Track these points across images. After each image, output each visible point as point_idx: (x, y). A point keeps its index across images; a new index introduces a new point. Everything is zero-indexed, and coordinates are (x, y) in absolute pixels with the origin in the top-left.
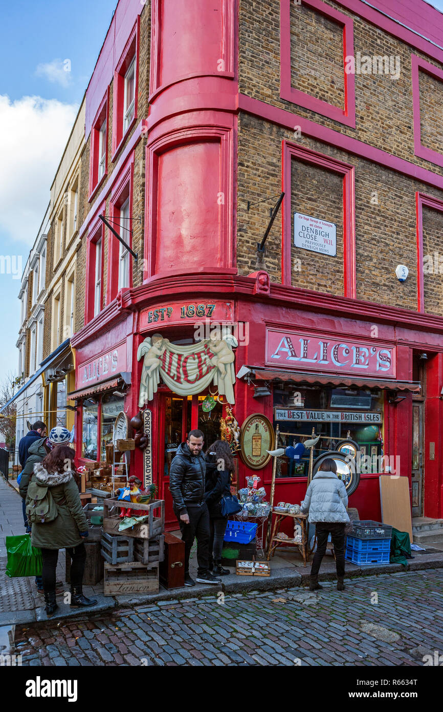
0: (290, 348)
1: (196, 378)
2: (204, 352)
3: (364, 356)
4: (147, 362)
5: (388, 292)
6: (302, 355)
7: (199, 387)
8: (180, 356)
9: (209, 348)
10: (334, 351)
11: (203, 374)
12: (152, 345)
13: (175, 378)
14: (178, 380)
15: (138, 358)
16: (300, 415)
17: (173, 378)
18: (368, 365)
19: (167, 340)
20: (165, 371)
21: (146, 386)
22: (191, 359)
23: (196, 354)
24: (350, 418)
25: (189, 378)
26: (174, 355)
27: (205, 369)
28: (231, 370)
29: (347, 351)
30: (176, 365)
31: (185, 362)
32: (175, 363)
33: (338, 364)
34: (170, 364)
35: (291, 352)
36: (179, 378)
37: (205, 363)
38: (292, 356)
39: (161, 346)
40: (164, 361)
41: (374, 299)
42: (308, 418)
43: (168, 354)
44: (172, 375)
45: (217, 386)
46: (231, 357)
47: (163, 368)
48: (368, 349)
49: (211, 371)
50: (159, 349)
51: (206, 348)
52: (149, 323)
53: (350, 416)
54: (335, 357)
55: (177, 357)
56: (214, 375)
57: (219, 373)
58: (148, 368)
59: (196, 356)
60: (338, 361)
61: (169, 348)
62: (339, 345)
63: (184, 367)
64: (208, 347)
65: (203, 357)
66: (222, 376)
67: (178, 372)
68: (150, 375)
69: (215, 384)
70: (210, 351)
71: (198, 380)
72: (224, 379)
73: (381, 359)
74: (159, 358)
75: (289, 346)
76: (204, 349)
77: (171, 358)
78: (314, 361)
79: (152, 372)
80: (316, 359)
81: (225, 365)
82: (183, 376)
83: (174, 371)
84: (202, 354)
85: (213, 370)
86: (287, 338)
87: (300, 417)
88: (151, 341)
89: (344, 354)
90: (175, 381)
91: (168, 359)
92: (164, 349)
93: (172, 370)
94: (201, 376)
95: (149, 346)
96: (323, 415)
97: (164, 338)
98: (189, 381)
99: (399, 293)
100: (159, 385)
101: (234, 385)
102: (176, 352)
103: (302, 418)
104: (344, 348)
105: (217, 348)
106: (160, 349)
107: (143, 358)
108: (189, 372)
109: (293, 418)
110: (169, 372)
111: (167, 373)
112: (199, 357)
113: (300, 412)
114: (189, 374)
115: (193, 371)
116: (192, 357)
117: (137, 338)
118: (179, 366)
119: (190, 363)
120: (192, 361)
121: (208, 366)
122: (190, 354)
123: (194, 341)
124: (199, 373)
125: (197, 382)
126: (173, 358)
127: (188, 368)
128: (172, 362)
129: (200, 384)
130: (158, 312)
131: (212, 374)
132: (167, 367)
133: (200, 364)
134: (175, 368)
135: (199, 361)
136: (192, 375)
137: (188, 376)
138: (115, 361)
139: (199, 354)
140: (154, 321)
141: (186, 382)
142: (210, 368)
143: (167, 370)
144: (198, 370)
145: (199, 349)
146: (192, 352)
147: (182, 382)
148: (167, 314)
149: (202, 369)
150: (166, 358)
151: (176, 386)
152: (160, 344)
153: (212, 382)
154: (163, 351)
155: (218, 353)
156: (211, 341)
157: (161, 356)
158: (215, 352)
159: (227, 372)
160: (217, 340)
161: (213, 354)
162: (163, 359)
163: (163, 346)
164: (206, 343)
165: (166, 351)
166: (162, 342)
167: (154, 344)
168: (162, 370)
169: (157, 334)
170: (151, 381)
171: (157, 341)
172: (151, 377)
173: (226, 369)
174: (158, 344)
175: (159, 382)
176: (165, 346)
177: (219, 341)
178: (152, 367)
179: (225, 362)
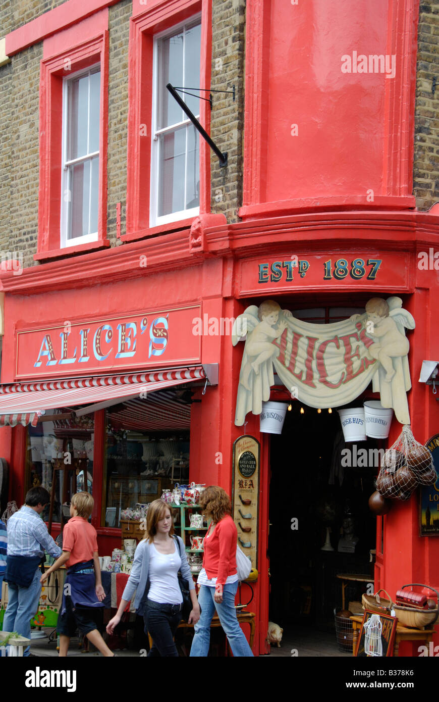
1: (342, 379)
2: (355, 335)
7: (345, 395)
8: (312, 340)
9: (365, 330)
12: (260, 320)
13: (304, 378)
14: (309, 380)
15: (235, 340)
17: (299, 377)
19: (287, 313)
20: (283, 364)
21: (250, 388)
22: (331, 346)
23: (341, 338)
25: (328, 379)
26: (302, 339)
27: (356, 364)
28: (403, 367)
30: (305, 356)
31: (322, 351)
32: (302, 353)
34: (295, 353)
36: (310, 377)
37: (358, 355)
39: (278, 322)
40: (283, 347)
43: (290, 337)
44: (297, 371)
46: (403, 345)
49: (367, 367)
50: (272, 326)
51: (359, 330)
52: (260, 282)
55: (306, 341)
56: (373, 376)
57: (382, 372)
58: (254, 358)
59: (341, 342)
61: (292, 325)
63: (320, 358)
64: (363, 328)
65: (354, 343)
66: (389, 376)
67: (309, 368)
68: (256, 369)
69: (376, 389)
70: (367, 334)
71: (345, 382)
72: (390, 383)
74: (274, 342)
76: (356, 330)
77: (295, 345)
79: (261, 366)
81: (393, 359)
82: (316, 375)
83: (300, 367)
84: (352, 339)
85: (371, 367)
88: (259, 312)
90: (304, 382)
91: (290, 346)
92: (282, 327)
93: (297, 364)
94: (350, 375)
95: (255, 321)
97: (283, 308)
98: (326, 383)
101: (409, 393)
102: (305, 333)
105: (379, 329)
106: (275, 327)
108: (327, 368)
110: (291, 367)
111: (289, 369)
112: (347, 344)
114: (328, 372)
115: (335, 366)
116: (333, 344)
117: (231, 306)
118: (311, 358)
119: (330, 353)
120: (335, 350)
121: (362, 360)
122: (331, 338)
123: (327, 313)
124: (347, 370)
125: (342, 386)
126: (300, 343)
127: (326, 362)
128: (297, 350)
129: (347, 390)
130: (280, 266)
131: (369, 374)
132: (289, 358)
133: (348, 356)
134: (303, 361)
135: (346, 350)
136: (333, 374)
137: (326, 375)
138: (160, 336)
139: (346, 339)
140: (272, 281)
141: (322, 385)
142: (366, 363)
143: (287, 364)
144: (345, 365)
145: (347, 329)
146: (334, 334)
147: (316, 384)
148: (299, 272)
149: (352, 364)
151: (305, 392)
152: (276, 318)
153: (370, 386)
154: (281, 331)
155: (380, 338)
156: (369, 318)
157: (277, 339)
158: (375, 337)
159: (396, 371)
160: (379, 317)
161: (371, 340)
162: (281, 345)
163: (281, 322)
164: (359, 320)
165: (286, 331)
166: (279, 314)
167: (263, 317)
168: (278, 363)
169: (270, 301)
170: (258, 381)
171: (270, 313)
172: (258, 375)
173: (394, 367)
174: (271, 319)
175: (273, 384)
176: (285, 323)
177: (382, 318)
178: (259, 358)
179: (393, 355)
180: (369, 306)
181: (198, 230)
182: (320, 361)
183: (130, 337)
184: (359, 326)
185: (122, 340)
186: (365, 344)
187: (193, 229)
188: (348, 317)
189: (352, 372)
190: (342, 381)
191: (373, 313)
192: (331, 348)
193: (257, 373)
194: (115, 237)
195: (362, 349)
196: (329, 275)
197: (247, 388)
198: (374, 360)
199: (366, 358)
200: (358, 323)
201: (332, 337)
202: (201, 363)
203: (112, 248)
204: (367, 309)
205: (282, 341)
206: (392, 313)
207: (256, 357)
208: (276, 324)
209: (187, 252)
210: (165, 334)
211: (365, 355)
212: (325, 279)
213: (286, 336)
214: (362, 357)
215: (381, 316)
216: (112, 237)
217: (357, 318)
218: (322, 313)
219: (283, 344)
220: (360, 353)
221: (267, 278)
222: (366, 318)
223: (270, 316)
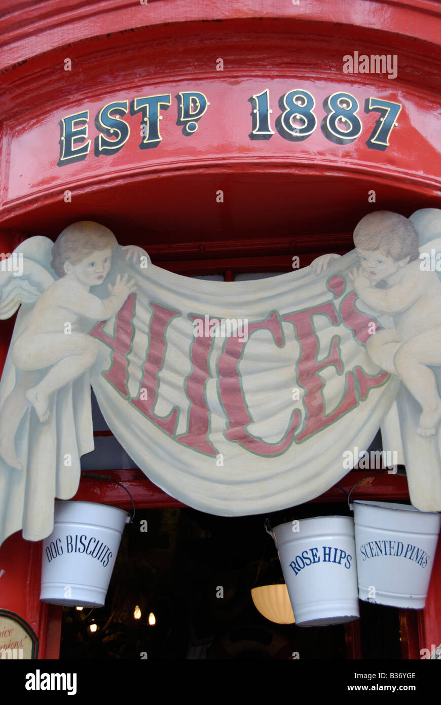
1: (293, 429)
2: (326, 309)
4: (25, 348)
7: (304, 472)
9: (354, 295)
12: (57, 271)
13: (182, 427)
14: (196, 436)
17: (168, 425)
19: (136, 253)
20: (122, 389)
22: (260, 340)
23: (287, 317)
25: (254, 430)
26: (178, 322)
27: (333, 386)
30: (187, 366)
31: (234, 352)
32: (178, 360)
34: (156, 361)
36: (201, 424)
37: (337, 362)
39: (109, 278)
40: (122, 345)
43: (143, 316)
44: (162, 410)
47: (118, 376)
49: (364, 395)
50: (93, 290)
51: (337, 295)
52: (61, 163)
56: (382, 420)
58: (36, 374)
59: (288, 328)
61: (148, 287)
63: (229, 372)
64: (348, 289)
65: (325, 331)
66: (427, 419)
67: (199, 401)
68: (40, 408)
70: (359, 306)
71: (301, 438)
74: (97, 330)
76: (329, 297)
77: (157, 337)
81: (437, 371)
82: (218, 421)
83: (171, 397)
84: (319, 321)
85: (374, 394)
88: (55, 254)
90: (181, 440)
91: (141, 341)
92: (121, 290)
93: (163, 389)
94: (317, 418)
95: (44, 276)
98: (246, 441)
102: (187, 306)
105: (393, 294)
106: (99, 291)
108: (249, 399)
110: (146, 399)
111: (138, 404)
112: (306, 333)
114: (252, 412)
115: (271, 394)
116: (266, 334)
118: (201, 373)
119: (258, 358)
120: (271, 349)
121: (350, 374)
122: (260, 319)
124: (307, 404)
125: (294, 447)
126: (170, 333)
127: (247, 383)
128: (163, 352)
129: (306, 463)
130: (122, 113)
131: (373, 410)
132: (139, 375)
133: (309, 365)
134: (180, 381)
135: (302, 350)
136: (267, 416)
137: (248, 420)
139: (302, 321)
140: (97, 153)
141: (236, 449)
142: (360, 385)
143: (134, 389)
144: (302, 391)
145: (303, 294)
146: (267, 307)
147: (217, 446)
148: (179, 123)
149: (321, 386)
150: (132, 335)
151: (185, 468)
152: (103, 269)
153: (376, 449)
154: (117, 303)
155: (398, 316)
156: (363, 263)
157: (104, 322)
158: (382, 313)
160: (390, 261)
161: (372, 321)
162: (118, 339)
163: (119, 277)
164: (336, 268)
165: (130, 302)
166: (114, 259)
167: (67, 267)
168: (107, 392)
169: (91, 224)
170: (46, 442)
171: (88, 254)
172: (47, 423)
173: (440, 392)
174: (91, 269)
175: (89, 447)
176: (128, 281)
177: (401, 263)
178: (51, 376)
179: (438, 360)
180: (361, 234)
182: (231, 380)
184: (337, 284)
186: (356, 332)
188: (307, 263)
189: (321, 408)
190: (294, 436)
191: (375, 250)
192: (259, 346)
193: (42, 419)
195: (348, 347)
196: (264, 127)
198: (383, 377)
199: (359, 370)
200: (334, 277)
201: (261, 314)
204: (356, 240)
205: (118, 328)
206: (426, 251)
207: (42, 373)
211: (359, 361)
212: (252, 138)
213: (133, 315)
214: (348, 368)
215: (397, 259)
217: (329, 264)
219: (124, 337)
220: (344, 358)
221: (85, 149)
222: (358, 263)
223: (87, 261)
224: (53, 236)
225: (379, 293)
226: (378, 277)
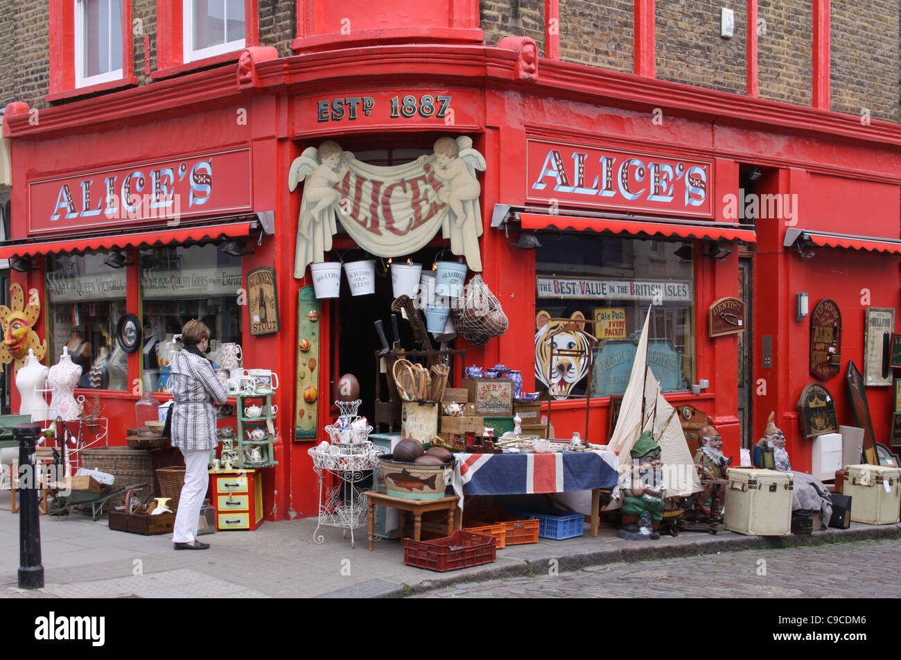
0: (559, 171)
1: (410, 225)
2: (423, 178)
3: (665, 180)
4: (309, 193)
5: (702, 59)
6: (576, 183)
7: (414, 241)
8: (377, 184)
9: (433, 172)
10: (623, 173)
11: (423, 218)
12: (320, 163)
14: (375, 227)
15: (292, 186)
16: (571, 287)
17: (364, 224)
18: (671, 196)
19: (349, 154)
20: (346, 210)
21: (310, 238)
22: (397, 190)
23: (408, 181)
24: (644, 291)
25: (395, 226)
26: (366, 183)
27: (425, 208)
28: (474, 212)
29: (642, 172)
30: (370, 201)
31: (388, 195)
32: (367, 199)
33: (628, 196)
34: (358, 198)
35: (561, 177)
36: (375, 223)
37: (426, 199)
38: (563, 184)
39: (339, 165)
41: (681, 75)
42: (583, 293)
43: (353, 181)
44: (361, 218)
45: (449, 240)
46: (474, 188)
48: (672, 167)
49: (436, 212)
50: (333, 170)
51: (427, 173)
52: (319, 121)
53: (644, 288)
54: (623, 184)
55: (371, 185)
58: (314, 204)
59: (408, 186)
60: (628, 191)
61: (354, 168)
62: (629, 162)
63: (386, 203)
64: (431, 170)
65: (422, 187)
66: (459, 221)
67: (375, 214)
68: (316, 217)
69: (446, 236)
70: (435, 177)
71: (413, 229)
72: (461, 228)
73: (692, 184)
74: (335, 186)
75: (558, 166)
76: (424, 173)
77: (359, 189)
78: (593, 192)
79: (322, 213)
80: (596, 188)
81: (464, 202)
82: (382, 222)
83: (364, 213)
84: (420, 183)
85: (440, 211)
86: (554, 152)
87: (572, 292)
89: (637, 177)
90: (369, 229)
92: (344, 170)
93: (361, 210)
94: (418, 221)
95: (314, 163)
96: (604, 286)
97: (344, 150)
98: (392, 229)
99: (719, 60)
100: (334, 237)
101: (480, 239)
102: (369, 177)
103: (574, 293)
104: (636, 167)
105: (448, 172)
106: (336, 170)
107: (301, 186)
108: (394, 214)
109: (562, 293)
110: (355, 214)
111: (352, 216)
112: (415, 188)
113: (570, 281)
114: (395, 219)
115: (402, 212)
116: (400, 188)
117: (288, 147)
118: (376, 203)
119: (396, 198)
120: (401, 194)
121: (431, 204)
122: (397, 182)
123: (390, 155)
124: (415, 216)
125: (410, 232)
126: (363, 188)
127: (393, 207)
128: (361, 195)
129: (416, 237)
130: (342, 104)
131: (439, 219)
133: (416, 200)
134: (368, 207)
135: (414, 194)
136: (400, 220)
137: (393, 222)
138: (202, 183)
139: (414, 182)
140: (333, 120)
141: (389, 233)
142: (435, 208)
144: (413, 211)
145: (414, 172)
146: (400, 177)
147: (382, 232)
148: (363, 110)
149: (420, 209)
150: (349, 188)
151: (370, 240)
152: (337, 161)
153: (440, 232)
154: (343, 175)
155: (450, 181)
156: (438, 159)
157: (338, 183)
158: (444, 180)
159: (467, 216)
160: (448, 158)
161: (440, 183)
162: (344, 190)
163: (343, 165)
164: (426, 162)
165: (348, 175)
166: (341, 157)
167: (323, 160)
168: (341, 211)
169: (330, 142)
170: (319, 230)
171: (331, 155)
172: (319, 223)
173: (465, 211)
174: (332, 161)
175: (335, 232)
176: (347, 166)
177: (452, 159)
178: (320, 203)
179: (464, 198)
180: (437, 147)
181: (248, 65)
182: (387, 206)
183: (166, 184)
184: (427, 168)
185: (156, 188)
186: (434, 187)
187: (241, 63)
188: (416, 159)
189: (420, 217)
190: (411, 228)
191: (442, 153)
192: (397, 193)
193: (317, 221)
194: (144, 74)
195: (431, 193)
196: (396, 113)
197: (307, 237)
198: (444, 204)
199: (435, 202)
200: (426, 165)
201: (398, 180)
202: (252, 212)
203: (140, 87)
204: (435, 149)
205: (344, 185)
206: (461, 154)
207: (316, 203)
208: (338, 167)
209: (236, 89)
210: (209, 180)
211: (434, 199)
212: (392, 117)
213: (349, 180)
214: (430, 202)
215: (450, 157)
216: (139, 74)
217: (424, 160)
218: (384, 154)
219: (346, 189)
220: (429, 197)
221: (328, 117)
222: (435, 159)
223: (330, 158)
224: (317, 147)
225: (443, 171)
226: (443, 165)
